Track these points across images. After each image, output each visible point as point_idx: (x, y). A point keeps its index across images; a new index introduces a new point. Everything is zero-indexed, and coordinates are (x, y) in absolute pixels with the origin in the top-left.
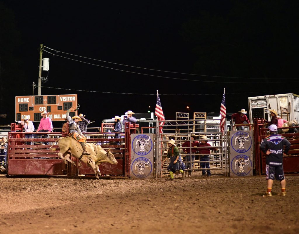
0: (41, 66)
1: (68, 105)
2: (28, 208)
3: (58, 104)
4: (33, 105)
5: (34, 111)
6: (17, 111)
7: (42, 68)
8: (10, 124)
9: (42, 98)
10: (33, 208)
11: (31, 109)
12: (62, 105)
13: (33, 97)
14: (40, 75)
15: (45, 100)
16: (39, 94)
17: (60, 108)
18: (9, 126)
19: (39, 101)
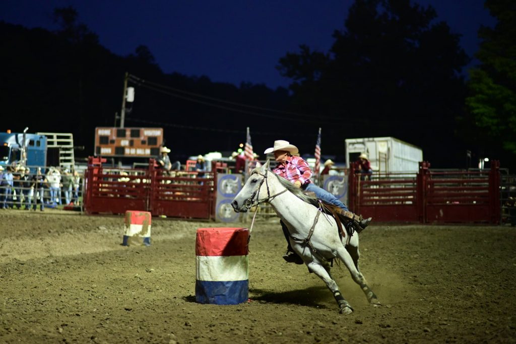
0: (125, 97)
1: (152, 140)
2: (100, 250)
3: (142, 138)
4: (114, 138)
5: (116, 144)
6: (97, 143)
7: (126, 99)
8: (87, 157)
9: (124, 131)
10: (106, 250)
11: (113, 142)
12: (146, 139)
13: (115, 129)
14: (124, 105)
15: (128, 133)
16: (122, 127)
17: (143, 142)
18: (86, 159)
19: (121, 134)
